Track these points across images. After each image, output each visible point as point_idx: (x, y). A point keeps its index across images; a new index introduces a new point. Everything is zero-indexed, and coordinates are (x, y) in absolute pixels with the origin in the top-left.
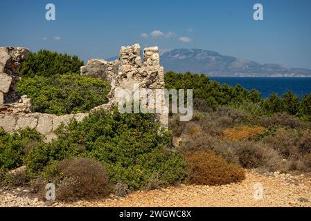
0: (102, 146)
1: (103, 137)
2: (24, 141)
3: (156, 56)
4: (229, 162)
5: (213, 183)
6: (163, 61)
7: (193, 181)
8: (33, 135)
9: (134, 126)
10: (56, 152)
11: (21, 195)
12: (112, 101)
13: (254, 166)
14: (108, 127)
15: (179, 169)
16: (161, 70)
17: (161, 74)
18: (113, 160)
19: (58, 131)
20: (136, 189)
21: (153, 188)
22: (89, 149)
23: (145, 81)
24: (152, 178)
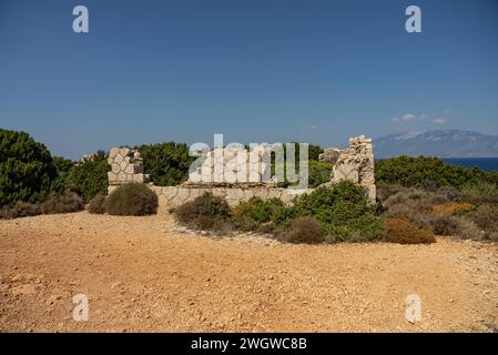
0: (322, 212)
1: (324, 206)
2: (273, 206)
3: (369, 146)
4: (421, 228)
5: (403, 242)
6: (374, 150)
7: (388, 240)
8: (277, 202)
9: (348, 199)
10: (292, 213)
11: (268, 237)
12: (333, 180)
13: (448, 234)
14: (328, 198)
15: (378, 231)
16: (371, 156)
17: (371, 160)
18: (329, 221)
19: (294, 201)
20: (342, 241)
21: (355, 241)
22: (313, 213)
23: (358, 165)
24: (356, 234)
